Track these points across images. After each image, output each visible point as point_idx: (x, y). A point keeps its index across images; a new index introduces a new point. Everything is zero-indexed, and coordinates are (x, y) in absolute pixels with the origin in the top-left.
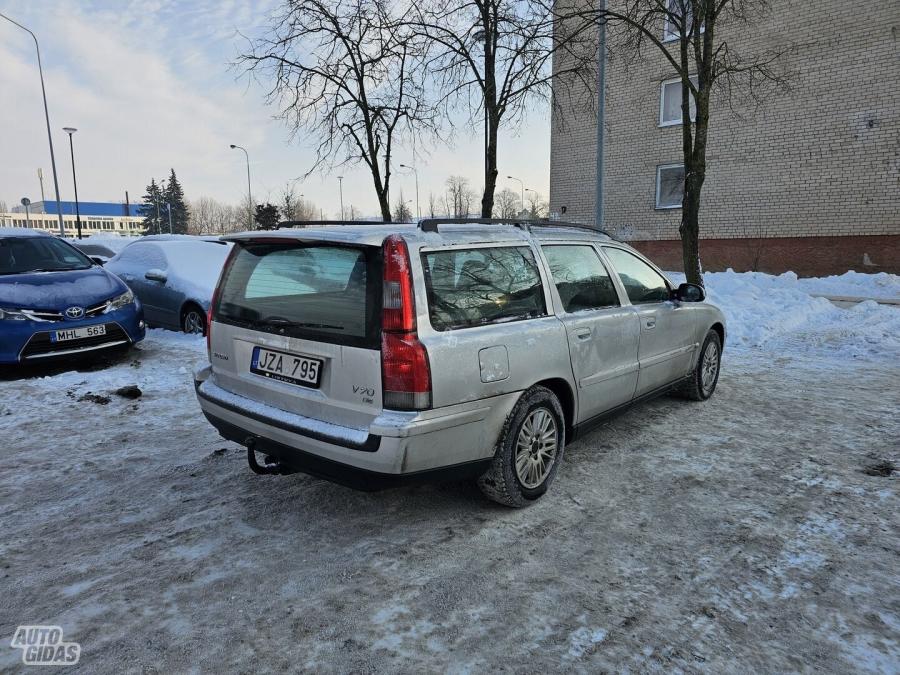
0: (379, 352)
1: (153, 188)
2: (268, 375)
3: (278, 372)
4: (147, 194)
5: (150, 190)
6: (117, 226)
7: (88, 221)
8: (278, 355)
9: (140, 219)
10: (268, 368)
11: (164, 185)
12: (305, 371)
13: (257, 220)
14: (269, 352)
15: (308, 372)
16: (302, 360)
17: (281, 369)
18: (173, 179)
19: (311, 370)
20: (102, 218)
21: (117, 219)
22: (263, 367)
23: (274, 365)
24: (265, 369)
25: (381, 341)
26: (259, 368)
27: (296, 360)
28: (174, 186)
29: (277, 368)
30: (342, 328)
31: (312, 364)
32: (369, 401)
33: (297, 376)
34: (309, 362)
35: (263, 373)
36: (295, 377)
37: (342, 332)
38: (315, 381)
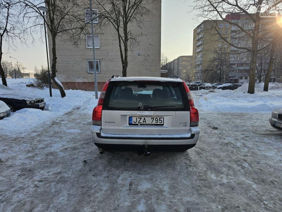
0: (189, 112)
2: (139, 125)
3: (144, 123)
8: (143, 118)
10: (139, 122)
12: (157, 121)
14: (138, 118)
15: (159, 121)
16: (155, 118)
17: (145, 122)
22: (135, 123)
23: (142, 121)
24: (137, 123)
25: (190, 108)
26: (133, 123)
27: (152, 118)
29: (144, 122)
30: (174, 106)
31: (160, 118)
32: (186, 126)
33: (154, 122)
34: (158, 118)
36: (153, 123)
37: (175, 107)
38: (162, 123)
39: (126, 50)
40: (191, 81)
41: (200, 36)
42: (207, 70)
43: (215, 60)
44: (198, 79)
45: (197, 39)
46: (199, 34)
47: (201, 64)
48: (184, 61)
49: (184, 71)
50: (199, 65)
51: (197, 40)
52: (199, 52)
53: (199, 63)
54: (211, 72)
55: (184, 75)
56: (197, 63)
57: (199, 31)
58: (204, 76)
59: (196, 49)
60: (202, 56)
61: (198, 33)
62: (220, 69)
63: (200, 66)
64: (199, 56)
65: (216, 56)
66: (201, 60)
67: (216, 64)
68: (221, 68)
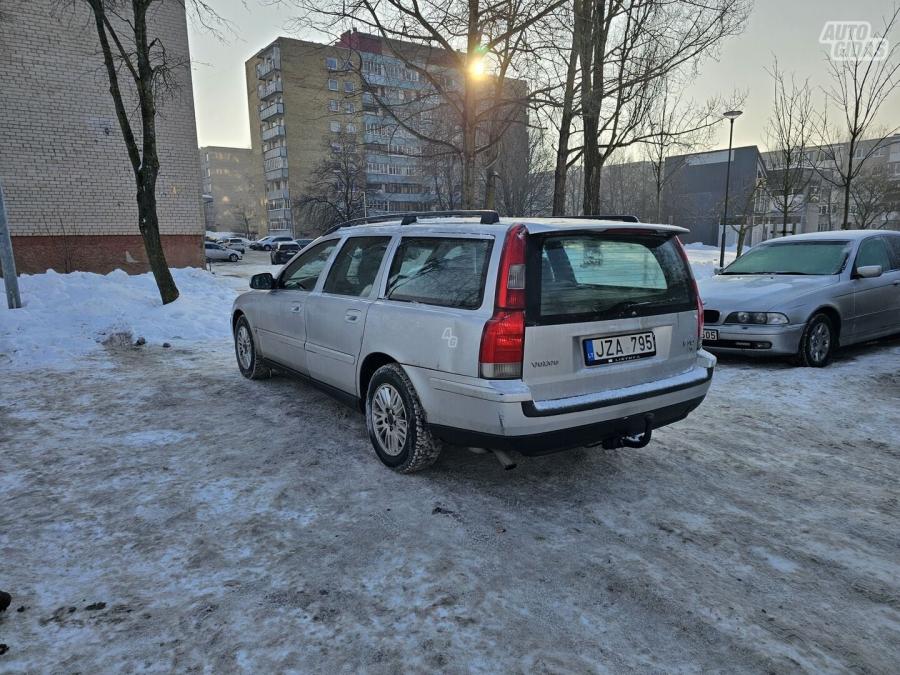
2: (610, 361)
3: (620, 354)
8: (614, 340)
10: (608, 354)
12: (643, 344)
14: (604, 340)
15: (646, 345)
16: (637, 336)
17: (621, 351)
19: (648, 342)
22: (600, 356)
23: (613, 350)
24: (605, 357)
26: (597, 358)
27: (633, 338)
29: (618, 351)
31: (647, 337)
32: (691, 349)
33: (639, 352)
34: (644, 336)
35: (605, 361)
36: (636, 353)
38: (653, 350)
39: (148, 114)
40: (255, 233)
41: (272, 87)
42: (307, 200)
43: (328, 168)
44: (280, 226)
45: (262, 95)
46: (265, 79)
47: (285, 180)
48: (222, 165)
49: (226, 199)
50: (277, 182)
51: (262, 100)
52: (273, 140)
53: (278, 175)
54: (322, 206)
55: (225, 213)
56: (272, 176)
57: (265, 69)
58: (300, 216)
59: (261, 127)
60: (284, 152)
61: (263, 74)
62: (347, 197)
63: (282, 185)
64: (276, 152)
65: (329, 158)
66: (284, 165)
67: (333, 180)
68: (349, 195)
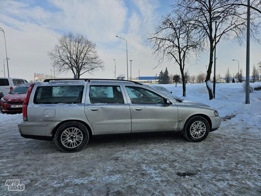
1: (161, 72)
4: (160, 74)
5: (160, 73)
6: (153, 82)
7: (147, 81)
9: (157, 80)
11: (164, 71)
13: (174, 80)
18: (166, 70)
20: (150, 80)
21: (153, 81)
28: (166, 72)
